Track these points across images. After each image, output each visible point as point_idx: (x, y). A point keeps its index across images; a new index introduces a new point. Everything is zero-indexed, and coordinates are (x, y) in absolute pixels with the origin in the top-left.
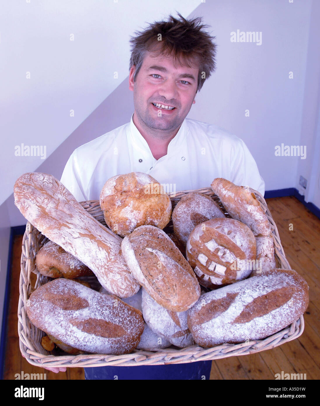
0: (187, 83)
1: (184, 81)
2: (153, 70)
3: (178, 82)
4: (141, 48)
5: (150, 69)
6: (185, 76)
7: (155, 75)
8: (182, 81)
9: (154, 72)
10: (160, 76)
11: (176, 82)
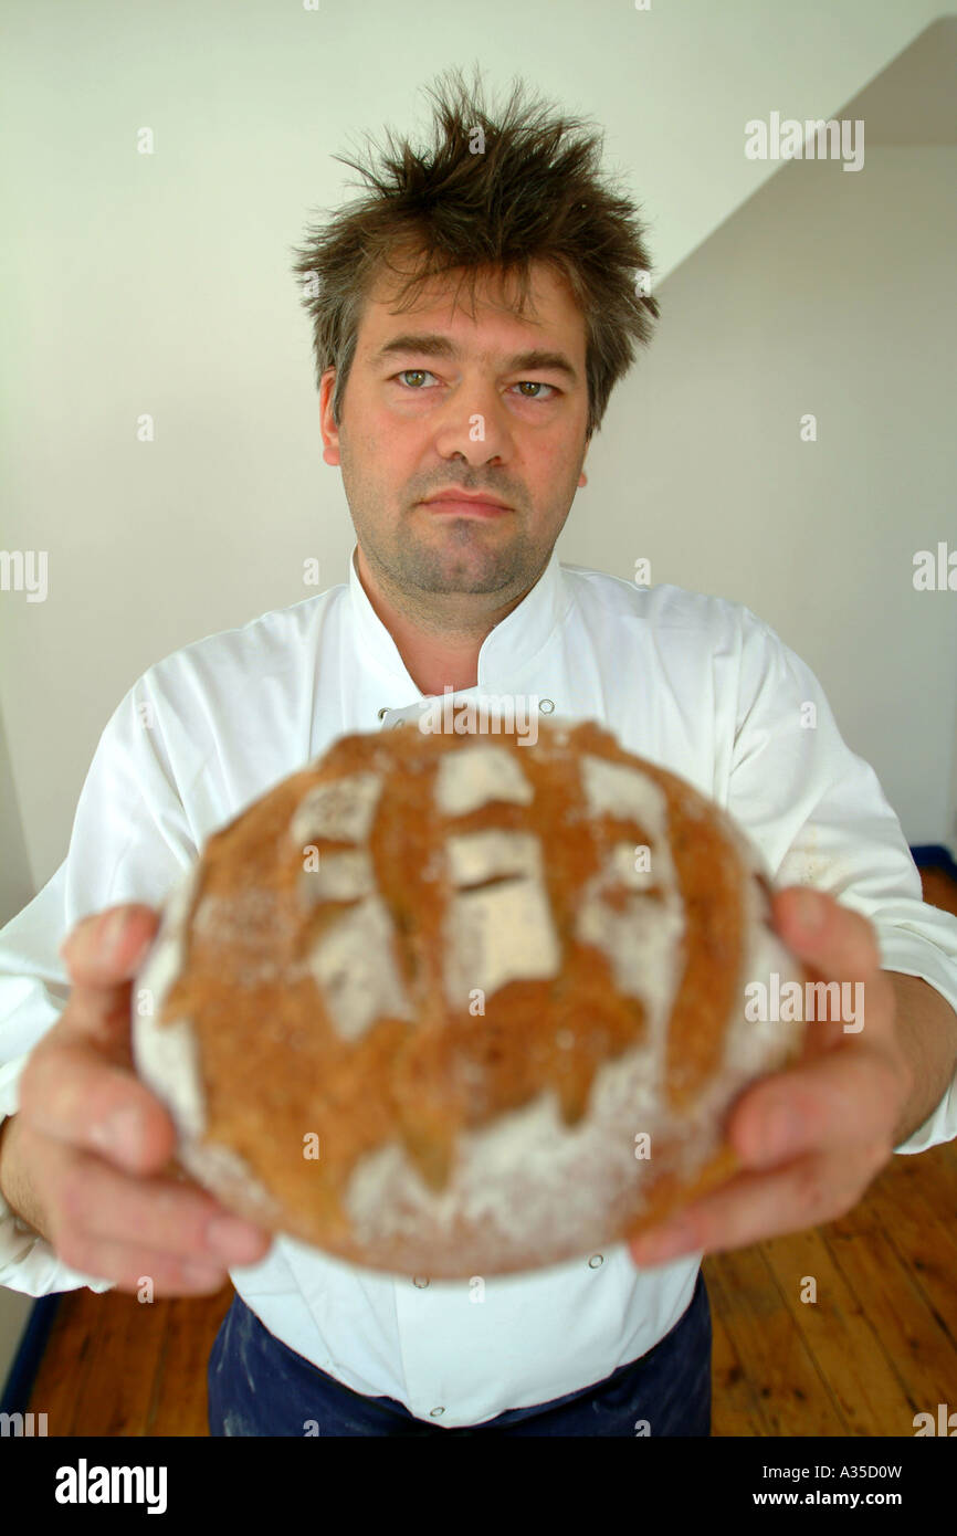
0: (544, 393)
1: (531, 383)
2: (398, 355)
3: (509, 390)
4: (342, 283)
5: (387, 353)
6: (533, 362)
7: (408, 373)
8: (522, 384)
9: (402, 362)
10: (431, 373)
11: (502, 389)
